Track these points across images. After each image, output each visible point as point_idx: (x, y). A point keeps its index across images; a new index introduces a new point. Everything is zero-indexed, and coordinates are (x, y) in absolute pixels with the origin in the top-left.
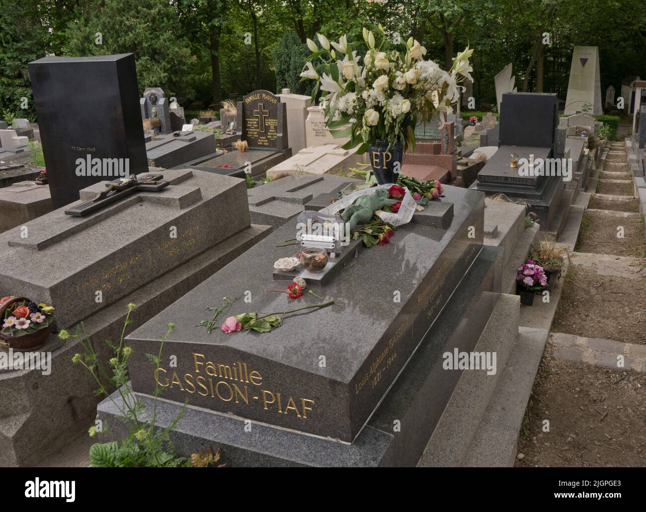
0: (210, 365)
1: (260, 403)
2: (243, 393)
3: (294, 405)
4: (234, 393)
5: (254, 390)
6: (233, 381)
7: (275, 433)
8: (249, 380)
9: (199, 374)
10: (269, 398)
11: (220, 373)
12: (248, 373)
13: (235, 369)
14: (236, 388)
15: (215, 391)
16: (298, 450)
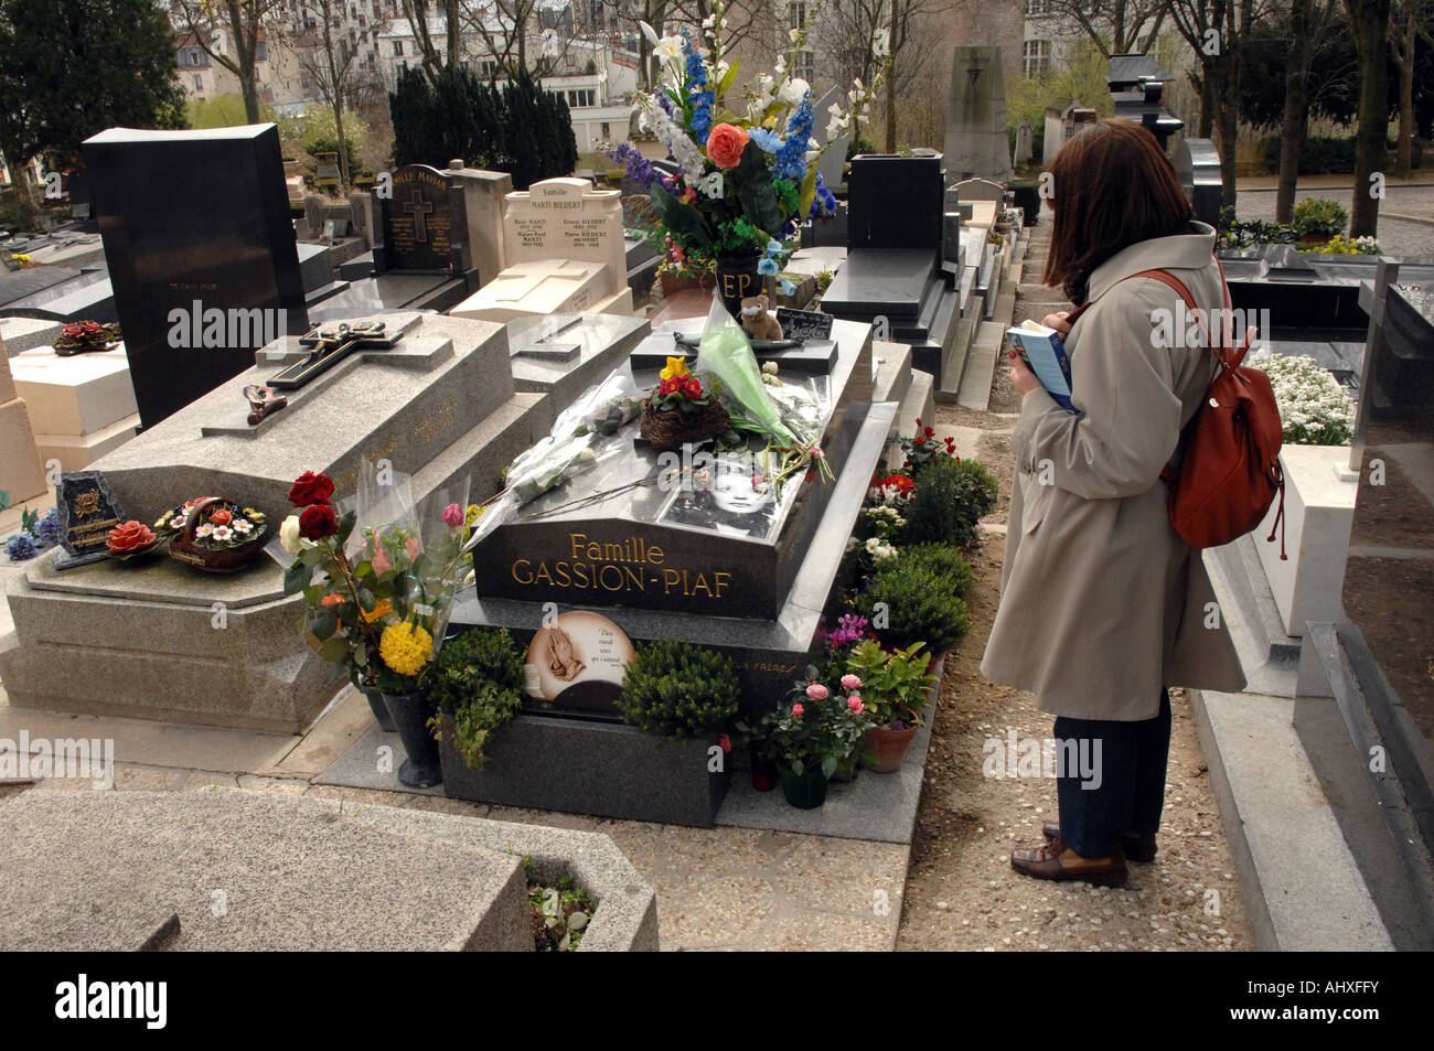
0: (594, 546)
1: (659, 586)
2: (637, 577)
3: (705, 583)
5: (652, 571)
6: (625, 564)
7: (681, 620)
8: (646, 559)
9: (577, 560)
10: (673, 576)
11: (608, 555)
12: (645, 550)
13: (628, 547)
14: (629, 571)
15: (598, 581)
16: (715, 634)
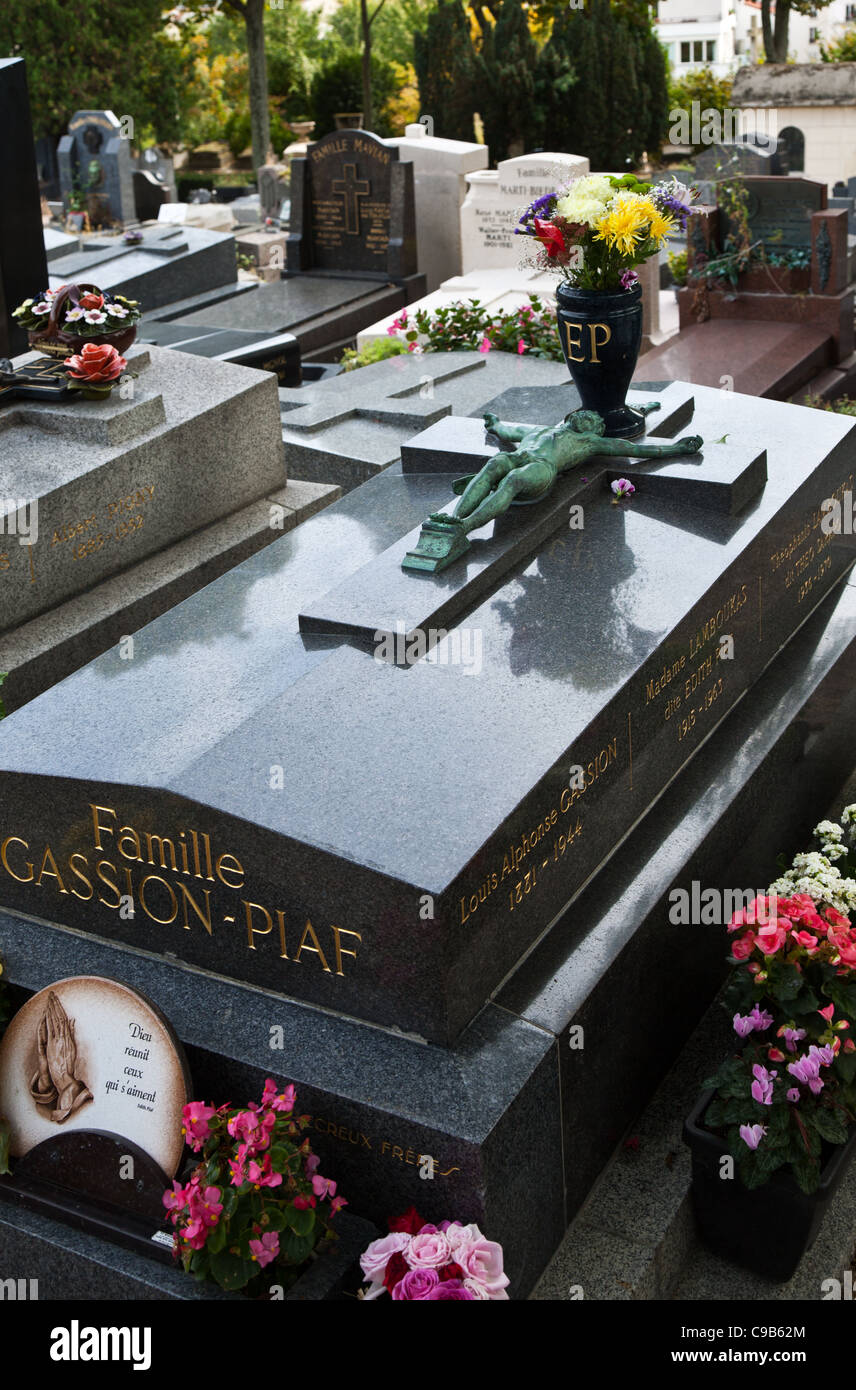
0: (129, 834)
1: (238, 932)
2: (200, 906)
3: (316, 943)
4: (181, 904)
5: (223, 900)
6: (180, 876)
7: (270, 1009)
8: (215, 875)
9: (102, 856)
10: (261, 921)
11: (151, 854)
12: (213, 857)
13: (183, 845)
14: (186, 893)
15: (137, 899)
16: (319, 1055)
